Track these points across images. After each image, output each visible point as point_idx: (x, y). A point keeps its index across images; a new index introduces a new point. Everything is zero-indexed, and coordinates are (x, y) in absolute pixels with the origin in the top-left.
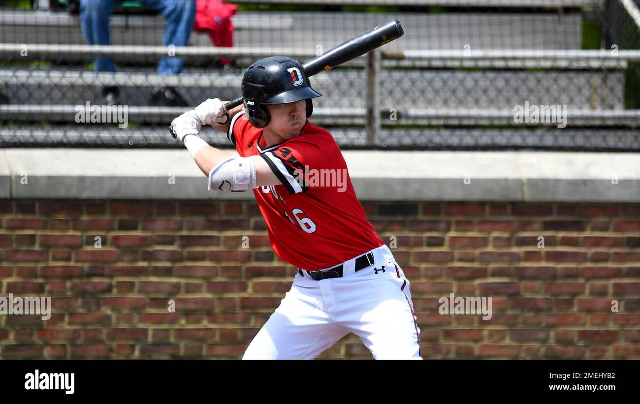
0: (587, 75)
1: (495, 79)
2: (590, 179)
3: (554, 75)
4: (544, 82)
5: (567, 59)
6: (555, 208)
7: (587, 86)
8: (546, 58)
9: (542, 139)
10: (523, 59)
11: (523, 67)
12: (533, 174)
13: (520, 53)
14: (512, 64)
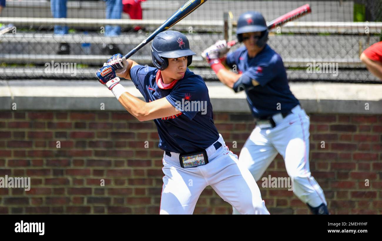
0: (357, 37)
1: (301, 39)
2: (359, 99)
3: (337, 37)
4: (331, 41)
5: (345, 27)
6: (337, 117)
7: (357, 44)
8: (332, 27)
9: (329, 76)
10: (319, 27)
11: (318, 33)
12: (324, 97)
13: (316, 24)
14: (311, 30)
